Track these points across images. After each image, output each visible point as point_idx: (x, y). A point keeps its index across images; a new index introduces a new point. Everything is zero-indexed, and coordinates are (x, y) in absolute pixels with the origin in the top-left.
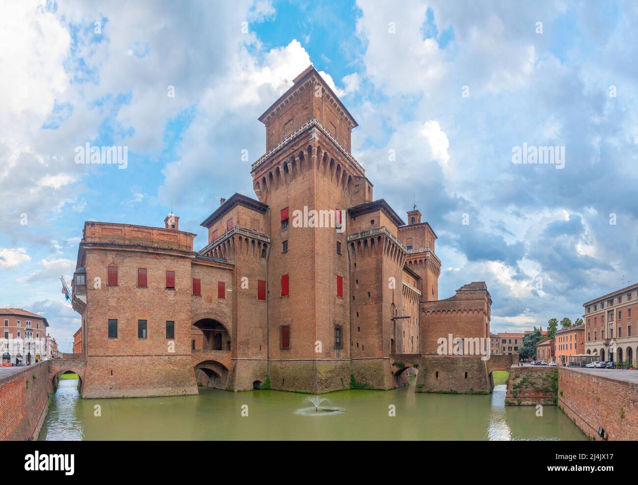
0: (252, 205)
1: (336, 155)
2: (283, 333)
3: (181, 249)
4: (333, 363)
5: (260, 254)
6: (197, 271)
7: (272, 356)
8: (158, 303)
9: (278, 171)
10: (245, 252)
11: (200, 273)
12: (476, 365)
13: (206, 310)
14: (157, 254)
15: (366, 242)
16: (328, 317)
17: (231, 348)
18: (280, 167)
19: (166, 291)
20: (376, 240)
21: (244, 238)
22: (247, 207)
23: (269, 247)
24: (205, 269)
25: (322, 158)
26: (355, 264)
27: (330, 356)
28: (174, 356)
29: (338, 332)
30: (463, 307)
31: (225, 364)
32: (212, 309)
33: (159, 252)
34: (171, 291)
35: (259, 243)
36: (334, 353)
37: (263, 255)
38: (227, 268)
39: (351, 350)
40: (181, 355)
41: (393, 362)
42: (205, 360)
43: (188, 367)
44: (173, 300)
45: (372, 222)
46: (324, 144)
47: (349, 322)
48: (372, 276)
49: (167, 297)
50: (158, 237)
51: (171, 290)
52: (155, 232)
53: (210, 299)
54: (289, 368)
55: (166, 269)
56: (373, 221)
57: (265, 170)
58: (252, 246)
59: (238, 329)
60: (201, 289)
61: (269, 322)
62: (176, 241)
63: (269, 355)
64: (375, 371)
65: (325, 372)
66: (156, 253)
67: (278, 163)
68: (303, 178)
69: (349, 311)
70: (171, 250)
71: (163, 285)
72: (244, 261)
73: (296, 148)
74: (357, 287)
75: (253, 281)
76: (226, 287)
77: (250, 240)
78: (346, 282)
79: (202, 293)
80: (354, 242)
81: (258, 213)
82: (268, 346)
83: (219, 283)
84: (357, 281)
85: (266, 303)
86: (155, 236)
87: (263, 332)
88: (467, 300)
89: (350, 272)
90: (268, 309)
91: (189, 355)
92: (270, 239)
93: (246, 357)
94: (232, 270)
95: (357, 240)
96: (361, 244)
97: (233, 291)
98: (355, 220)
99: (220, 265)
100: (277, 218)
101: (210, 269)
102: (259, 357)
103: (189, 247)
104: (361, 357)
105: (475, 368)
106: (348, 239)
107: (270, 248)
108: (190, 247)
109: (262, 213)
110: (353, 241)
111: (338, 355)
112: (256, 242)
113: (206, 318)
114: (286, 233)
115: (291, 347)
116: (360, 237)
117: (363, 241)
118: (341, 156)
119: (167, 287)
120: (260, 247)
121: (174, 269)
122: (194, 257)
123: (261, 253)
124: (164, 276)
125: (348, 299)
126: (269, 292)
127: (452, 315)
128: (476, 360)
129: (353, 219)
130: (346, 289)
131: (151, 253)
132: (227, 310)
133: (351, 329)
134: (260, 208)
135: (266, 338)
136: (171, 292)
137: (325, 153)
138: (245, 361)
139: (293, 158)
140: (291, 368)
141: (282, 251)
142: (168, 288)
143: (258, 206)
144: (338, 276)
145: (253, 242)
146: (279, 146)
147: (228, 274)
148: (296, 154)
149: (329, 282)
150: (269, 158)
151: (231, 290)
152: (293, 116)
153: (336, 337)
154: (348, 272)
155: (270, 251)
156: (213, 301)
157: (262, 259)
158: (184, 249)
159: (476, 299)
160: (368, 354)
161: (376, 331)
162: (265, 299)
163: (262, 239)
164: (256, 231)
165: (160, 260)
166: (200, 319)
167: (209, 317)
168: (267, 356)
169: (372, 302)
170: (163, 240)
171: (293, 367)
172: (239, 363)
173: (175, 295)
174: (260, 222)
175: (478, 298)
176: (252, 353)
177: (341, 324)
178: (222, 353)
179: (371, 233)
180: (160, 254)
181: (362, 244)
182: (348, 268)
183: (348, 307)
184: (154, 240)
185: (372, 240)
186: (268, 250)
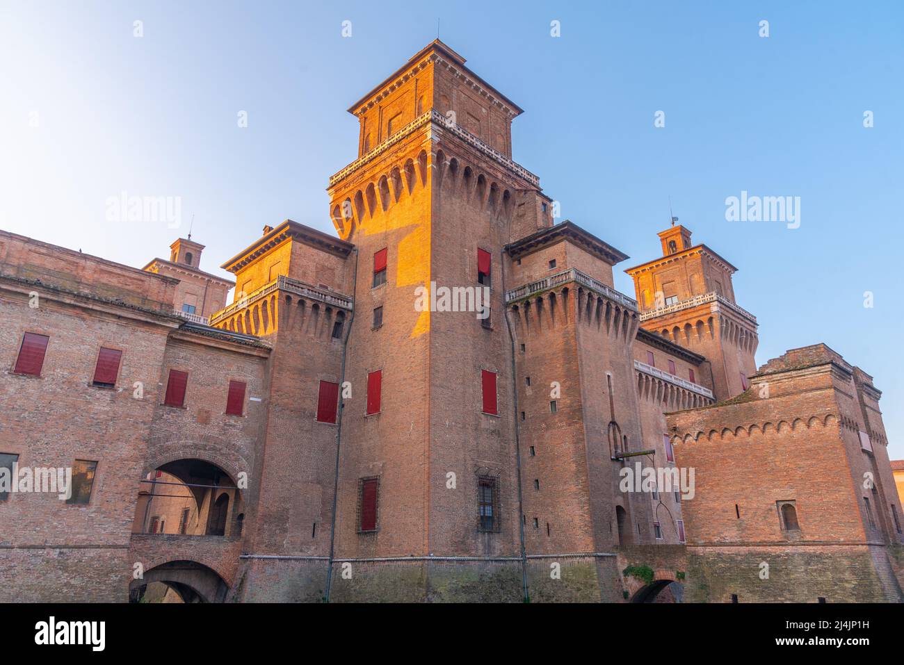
0: (320, 243)
1: (476, 162)
2: (363, 495)
3: (146, 307)
4: (475, 566)
5: (329, 330)
6: (182, 355)
7: (341, 551)
8: (63, 417)
9: (371, 188)
10: (297, 326)
11: (189, 359)
12: (847, 575)
13: (192, 439)
14: (84, 309)
15: (540, 300)
16: (461, 456)
17: (244, 532)
18: (375, 184)
19: (91, 390)
20: (559, 296)
21: (296, 300)
22: (311, 246)
23: (349, 318)
24: (202, 353)
25: (447, 167)
26: (523, 345)
27: (467, 551)
28: (79, 547)
29: (488, 492)
30: (775, 415)
31: (220, 570)
32: (207, 438)
33: (90, 307)
34: (104, 392)
35: (329, 310)
36: (479, 543)
37: (337, 331)
38: (255, 353)
39: (522, 534)
40: (98, 547)
41: (625, 567)
42: (169, 560)
43: (113, 577)
44: (106, 413)
45: (552, 263)
46: (451, 146)
47: (515, 470)
48: (556, 367)
49: (89, 403)
50: (96, 276)
51: (104, 389)
52: (89, 263)
53: (205, 415)
54: (371, 579)
55: (101, 343)
56: (554, 260)
57: (351, 187)
58: (314, 315)
59: (264, 484)
60: (188, 393)
61: (339, 471)
62: (140, 291)
63: (335, 547)
64: (579, 590)
65: (450, 591)
66: (79, 307)
67: (373, 177)
68: (414, 200)
69: (513, 445)
70: (122, 306)
71: (86, 377)
72: (293, 342)
73: (400, 154)
74: (529, 391)
75: (309, 383)
76: (246, 392)
77: (309, 304)
78: (504, 384)
79: (187, 401)
80: (519, 305)
81: (333, 256)
82: (334, 527)
83: (232, 382)
84: (528, 379)
85: (335, 430)
86: (88, 274)
87: (324, 493)
88: (783, 395)
89: (513, 362)
90: (339, 440)
91: (123, 547)
92: (354, 303)
93: (276, 551)
94: (266, 358)
95: (524, 299)
96: (532, 305)
97: (263, 401)
98: (520, 263)
99: (240, 347)
100: (367, 267)
101: (216, 354)
102: (311, 552)
103: (168, 305)
104: (547, 552)
105: (847, 585)
106: (507, 299)
107: (352, 320)
108: (171, 306)
109: (341, 257)
110: (517, 301)
111: (489, 548)
112: (322, 308)
113: (189, 457)
114: (381, 292)
115: (380, 529)
116: (528, 294)
117: (534, 300)
118: (485, 162)
119: (95, 383)
120: (329, 318)
121: (121, 346)
122: (176, 326)
123: (332, 329)
124: (93, 357)
125: (511, 418)
126: (343, 406)
127: (750, 439)
128: (845, 562)
129: (516, 262)
130: (504, 397)
131: (70, 305)
132: (242, 442)
133: (520, 485)
134: (337, 249)
135: (329, 507)
136: (106, 394)
137: (453, 161)
138: (272, 561)
139: (397, 169)
140: (376, 581)
141: (372, 326)
142: (98, 384)
143: (334, 245)
144: (484, 372)
145: (316, 307)
146: (376, 151)
147: (256, 367)
148: (401, 164)
149: (463, 383)
150: (357, 169)
151: (260, 400)
152: (403, 109)
153: (483, 504)
154: (509, 363)
155: (351, 325)
156: (213, 420)
157: (334, 340)
158: (157, 309)
159: (806, 391)
160: (560, 546)
161: (574, 489)
162: (333, 421)
163: (334, 302)
164: (327, 288)
165: (89, 322)
166: (173, 459)
167: (197, 457)
168: (328, 550)
169: (561, 421)
170: (106, 284)
171: (380, 578)
172: (255, 567)
173: (113, 401)
174: (336, 272)
175: (814, 387)
176: (292, 543)
177: (493, 474)
178: (219, 542)
179: (549, 285)
180: (92, 310)
181: (533, 308)
182: (508, 355)
183: (512, 436)
184: (83, 280)
185: (552, 296)
186: (346, 323)
